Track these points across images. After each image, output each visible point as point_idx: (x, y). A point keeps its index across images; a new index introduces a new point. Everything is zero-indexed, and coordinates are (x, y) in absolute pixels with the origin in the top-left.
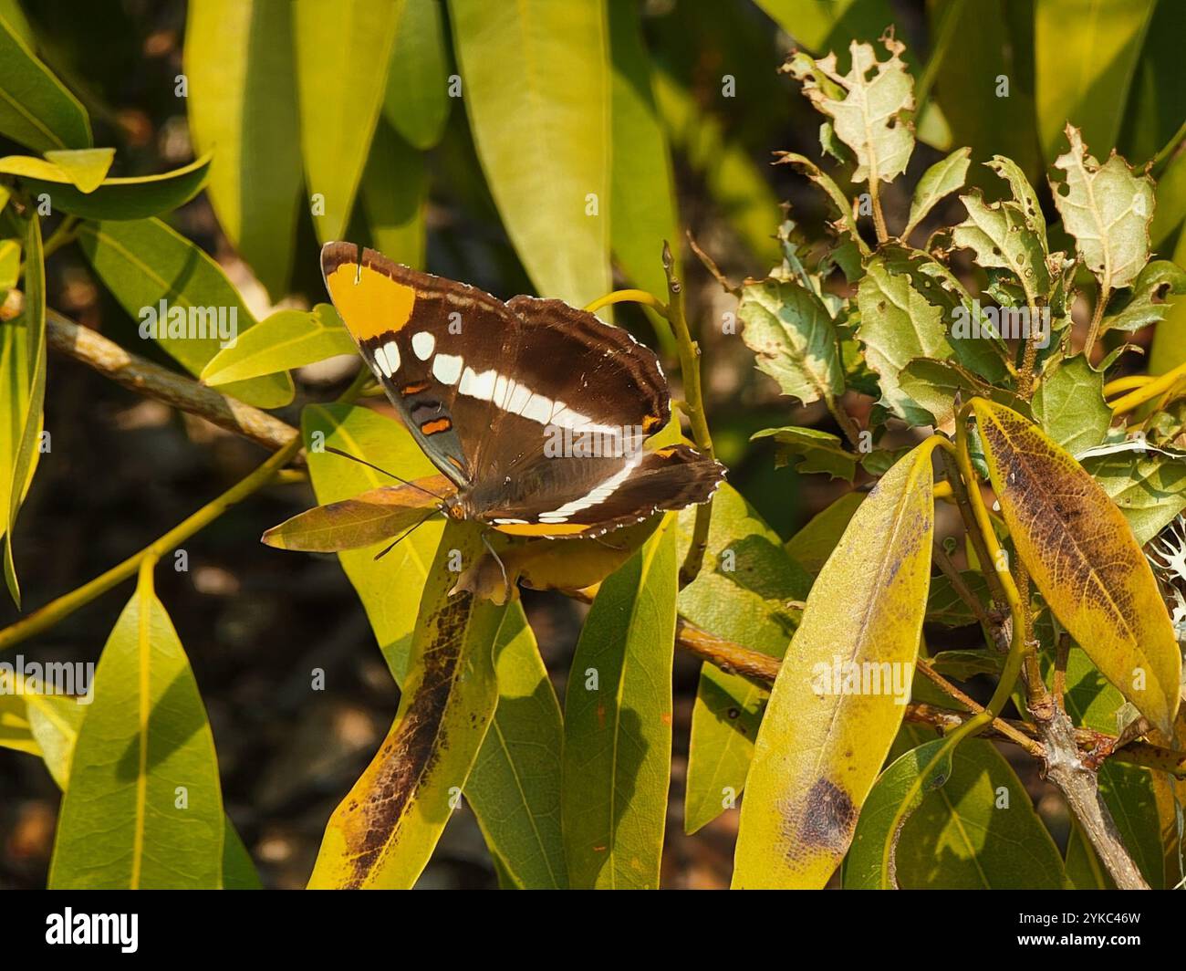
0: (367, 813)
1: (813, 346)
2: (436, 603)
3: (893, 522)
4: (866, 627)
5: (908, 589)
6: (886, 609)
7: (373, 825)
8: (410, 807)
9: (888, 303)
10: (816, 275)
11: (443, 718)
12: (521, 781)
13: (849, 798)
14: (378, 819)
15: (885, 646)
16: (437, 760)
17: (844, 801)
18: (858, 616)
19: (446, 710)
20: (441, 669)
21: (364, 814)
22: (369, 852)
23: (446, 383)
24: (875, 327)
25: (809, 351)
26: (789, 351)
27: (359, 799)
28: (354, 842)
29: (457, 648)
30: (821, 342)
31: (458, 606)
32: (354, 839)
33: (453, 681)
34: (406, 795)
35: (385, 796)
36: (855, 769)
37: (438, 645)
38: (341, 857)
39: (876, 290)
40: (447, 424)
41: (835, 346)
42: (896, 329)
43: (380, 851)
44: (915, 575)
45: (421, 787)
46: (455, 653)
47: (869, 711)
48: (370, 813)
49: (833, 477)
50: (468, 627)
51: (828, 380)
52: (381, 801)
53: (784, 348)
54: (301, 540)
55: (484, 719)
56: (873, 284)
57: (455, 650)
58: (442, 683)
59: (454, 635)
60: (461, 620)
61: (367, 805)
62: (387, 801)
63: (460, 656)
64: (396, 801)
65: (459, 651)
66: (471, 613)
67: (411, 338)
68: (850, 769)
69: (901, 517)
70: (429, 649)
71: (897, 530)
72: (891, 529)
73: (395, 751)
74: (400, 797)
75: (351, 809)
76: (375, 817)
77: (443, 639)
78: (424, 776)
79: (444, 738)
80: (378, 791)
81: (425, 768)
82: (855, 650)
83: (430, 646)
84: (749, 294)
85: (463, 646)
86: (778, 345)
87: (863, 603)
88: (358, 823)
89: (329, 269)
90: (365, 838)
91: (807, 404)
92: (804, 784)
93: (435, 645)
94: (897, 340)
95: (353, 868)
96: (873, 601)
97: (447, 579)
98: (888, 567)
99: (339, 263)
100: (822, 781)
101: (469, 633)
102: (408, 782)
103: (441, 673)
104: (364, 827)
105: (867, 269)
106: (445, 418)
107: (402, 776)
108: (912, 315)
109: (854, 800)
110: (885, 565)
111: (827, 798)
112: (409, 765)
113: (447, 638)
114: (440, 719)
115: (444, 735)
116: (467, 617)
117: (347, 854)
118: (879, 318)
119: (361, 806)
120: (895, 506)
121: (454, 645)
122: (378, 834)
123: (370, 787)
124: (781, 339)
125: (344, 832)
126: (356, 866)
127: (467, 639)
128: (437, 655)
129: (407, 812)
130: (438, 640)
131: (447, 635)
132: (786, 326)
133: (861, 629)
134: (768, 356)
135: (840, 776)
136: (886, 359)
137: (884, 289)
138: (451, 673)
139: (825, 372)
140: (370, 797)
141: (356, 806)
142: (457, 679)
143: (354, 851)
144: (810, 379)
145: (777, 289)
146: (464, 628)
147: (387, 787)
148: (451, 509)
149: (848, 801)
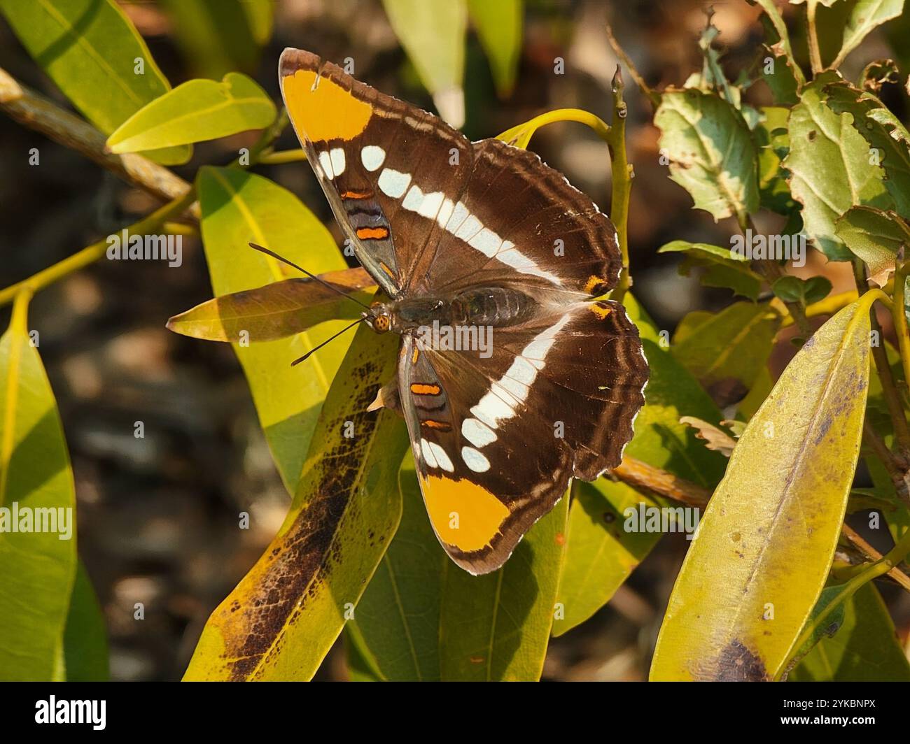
0: (249, 616)
1: (729, 161)
2: (340, 410)
3: (827, 377)
4: (791, 485)
5: (837, 450)
6: (813, 468)
7: (254, 629)
8: (295, 616)
9: (818, 133)
10: (737, 86)
11: (338, 529)
12: (396, 578)
13: (763, 665)
14: (261, 624)
15: (809, 507)
16: (328, 572)
17: (757, 667)
18: (785, 472)
19: (341, 520)
20: (340, 477)
21: (245, 618)
22: (248, 657)
23: (390, 195)
24: (803, 155)
25: (725, 166)
26: (704, 163)
27: (241, 600)
28: (233, 645)
29: (359, 459)
30: (737, 157)
31: (364, 416)
32: (233, 642)
33: (352, 492)
34: (293, 603)
35: (270, 602)
36: (770, 634)
37: (339, 453)
38: (218, 659)
39: (809, 118)
40: (384, 233)
41: (754, 165)
42: (824, 160)
43: (260, 658)
44: (846, 436)
45: (308, 597)
46: (356, 463)
47: (789, 574)
48: (253, 617)
49: (735, 294)
50: (372, 438)
51: (742, 197)
52: (265, 606)
53: (699, 159)
54: (206, 329)
55: (383, 538)
56: (805, 112)
57: (357, 461)
58: (339, 492)
59: (357, 445)
60: (366, 430)
61: (249, 608)
62: (271, 606)
63: (362, 467)
64: (281, 608)
65: (361, 463)
66: (377, 426)
67: (361, 149)
68: (765, 633)
69: (835, 372)
70: (328, 455)
71: (830, 386)
72: (825, 384)
73: (284, 555)
74: (285, 604)
75: (233, 610)
76: (257, 621)
77: (345, 447)
78: (313, 586)
79: (337, 549)
80: (262, 595)
81: (315, 578)
82: (778, 509)
83: (330, 451)
84: (669, 101)
85: (366, 457)
86: (694, 155)
87: (790, 459)
88: (239, 626)
89: (286, 71)
90: (245, 642)
91: (719, 220)
92: (717, 645)
93: (336, 452)
94: (824, 171)
95: (230, 671)
96: (801, 458)
97: (355, 385)
98: (818, 424)
99: (298, 68)
100: (735, 643)
101: (373, 445)
102: (295, 589)
103: (339, 482)
104: (245, 630)
105: (802, 97)
106: (383, 227)
107: (289, 583)
108: (843, 148)
109: (768, 666)
110: (816, 421)
111: (740, 662)
112: (298, 573)
113: (349, 447)
114: (335, 529)
115: (337, 547)
116: (373, 428)
117: (225, 656)
118: (808, 147)
119: (243, 608)
120: (830, 361)
121: (356, 455)
122: (260, 640)
123: (255, 590)
124: (697, 150)
125: (223, 633)
126: (233, 671)
127: (371, 451)
128: (337, 462)
129: (292, 621)
130: (340, 448)
131: (349, 444)
132: (704, 138)
133: (787, 487)
134: (682, 166)
135: (754, 640)
136: (810, 189)
137: (816, 119)
138: (351, 484)
139: (739, 189)
140: (254, 599)
141: (238, 607)
142: (356, 490)
143: (233, 654)
144: (723, 194)
145: (698, 99)
146: (368, 439)
147: (272, 591)
148: (376, 319)
149: (761, 667)
